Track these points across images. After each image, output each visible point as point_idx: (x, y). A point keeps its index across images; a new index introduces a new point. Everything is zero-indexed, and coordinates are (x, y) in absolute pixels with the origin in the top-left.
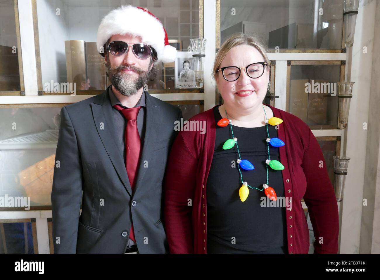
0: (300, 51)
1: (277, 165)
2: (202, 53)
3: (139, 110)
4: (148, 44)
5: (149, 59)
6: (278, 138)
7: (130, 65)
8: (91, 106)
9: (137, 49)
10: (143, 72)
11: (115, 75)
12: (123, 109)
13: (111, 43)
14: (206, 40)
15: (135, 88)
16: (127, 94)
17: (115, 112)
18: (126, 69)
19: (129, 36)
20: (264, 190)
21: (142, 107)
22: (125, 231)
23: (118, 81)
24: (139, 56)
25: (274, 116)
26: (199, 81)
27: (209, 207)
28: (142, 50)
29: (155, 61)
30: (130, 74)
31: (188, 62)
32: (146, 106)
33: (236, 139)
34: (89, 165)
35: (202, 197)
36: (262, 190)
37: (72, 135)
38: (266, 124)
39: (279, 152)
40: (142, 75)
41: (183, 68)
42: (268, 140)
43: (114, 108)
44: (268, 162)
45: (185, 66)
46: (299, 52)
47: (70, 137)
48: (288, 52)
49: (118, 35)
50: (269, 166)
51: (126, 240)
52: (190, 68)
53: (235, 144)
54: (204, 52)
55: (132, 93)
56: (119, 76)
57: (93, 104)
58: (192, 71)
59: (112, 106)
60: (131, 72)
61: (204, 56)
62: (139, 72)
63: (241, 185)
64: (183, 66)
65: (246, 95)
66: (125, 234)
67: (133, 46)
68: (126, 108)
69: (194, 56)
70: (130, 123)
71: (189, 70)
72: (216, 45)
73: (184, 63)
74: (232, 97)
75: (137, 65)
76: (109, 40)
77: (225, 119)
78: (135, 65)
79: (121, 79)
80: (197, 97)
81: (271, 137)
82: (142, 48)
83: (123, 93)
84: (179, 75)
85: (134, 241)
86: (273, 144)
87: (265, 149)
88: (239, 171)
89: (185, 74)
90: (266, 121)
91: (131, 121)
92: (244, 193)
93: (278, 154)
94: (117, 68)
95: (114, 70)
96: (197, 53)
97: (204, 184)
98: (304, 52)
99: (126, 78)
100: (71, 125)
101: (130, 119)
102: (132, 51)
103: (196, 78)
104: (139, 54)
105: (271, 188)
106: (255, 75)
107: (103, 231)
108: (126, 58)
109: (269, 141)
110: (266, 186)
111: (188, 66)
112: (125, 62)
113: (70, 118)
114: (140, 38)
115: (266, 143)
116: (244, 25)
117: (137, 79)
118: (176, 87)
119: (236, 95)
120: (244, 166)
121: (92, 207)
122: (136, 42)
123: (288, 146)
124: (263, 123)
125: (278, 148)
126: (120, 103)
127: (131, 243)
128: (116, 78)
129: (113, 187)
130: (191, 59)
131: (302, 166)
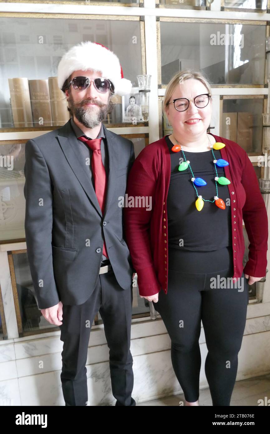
0: (230, 86)
1: (224, 181)
2: (147, 89)
3: (101, 140)
4: (107, 78)
5: (108, 92)
6: (222, 159)
7: (93, 98)
8: (57, 138)
9: (98, 83)
10: (104, 105)
11: (79, 109)
12: (87, 140)
13: (74, 79)
14: (151, 76)
15: (98, 119)
16: (91, 126)
17: (80, 143)
18: (89, 103)
19: (90, 72)
20: (215, 201)
21: (102, 138)
22: (99, 248)
23: (82, 114)
24: (100, 90)
25: (217, 141)
26: (145, 115)
27: (169, 221)
28: (103, 84)
29: (113, 94)
30: (93, 108)
31: (134, 98)
32: (105, 137)
33: (188, 162)
34: (63, 192)
35: (163, 212)
36: (214, 201)
37: (44, 166)
38: (211, 148)
39: (224, 171)
40: (104, 108)
41: (130, 103)
42: (215, 161)
43: (80, 139)
44: (217, 179)
45: (131, 101)
46: (230, 88)
47: (42, 167)
48: (220, 88)
49: (80, 71)
50: (217, 182)
51: (100, 255)
52: (136, 103)
53: (189, 166)
54: (149, 87)
55: (96, 125)
56: (83, 110)
57: (59, 137)
58: (138, 106)
59: (77, 137)
60: (94, 106)
61: (149, 91)
62: (101, 106)
63: (197, 198)
64: (129, 101)
65: (194, 123)
66: (99, 251)
67: (94, 81)
68: (90, 139)
69: (140, 91)
70: (95, 152)
71: (135, 105)
72: (158, 82)
73: (130, 99)
74: (182, 125)
75: (98, 99)
76: (71, 76)
77: (176, 146)
78: (97, 99)
79: (85, 113)
80: (142, 130)
81: (217, 159)
82: (103, 82)
83: (87, 125)
84: (126, 110)
85: (107, 256)
86: (219, 165)
87: (213, 169)
88: (194, 188)
89: (131, 108)
90: (211, 147)
91: (96, 151)
92: (200, 204)
93: (223, 172)
94: (80, 102)
95: (78, 104)
96: (143, 89)
97: (165, 201)
98: (234, 87)
99: (90, 111)
100: (42, 156)
101: (95, 149)
102: (94, 85)
103: (142, 112)
104: (100, 88)
105: (221, 200)
106: (201, 105)
107: (78, 250)
108: (88, 92)
109: (216, 163)
110: (216, 198)
111: (134, 101)
112: (88, 97)
113: (41, 150)
114: (100, 73)
115: (213, 164)
116: (181, 62)
117: (99, 112)
118: (124, 121)
119: (185, 123)
120: (197, 183)
121: (66, 230)
122: (97, 77)
123: (231, 166)
124: (208, 148)
125: (223, 168)
126: (84, 135)
127: (104, 258)
128: (80, 112)
129: (86, 210)
130: (137, 94)
131: (242, 182)
